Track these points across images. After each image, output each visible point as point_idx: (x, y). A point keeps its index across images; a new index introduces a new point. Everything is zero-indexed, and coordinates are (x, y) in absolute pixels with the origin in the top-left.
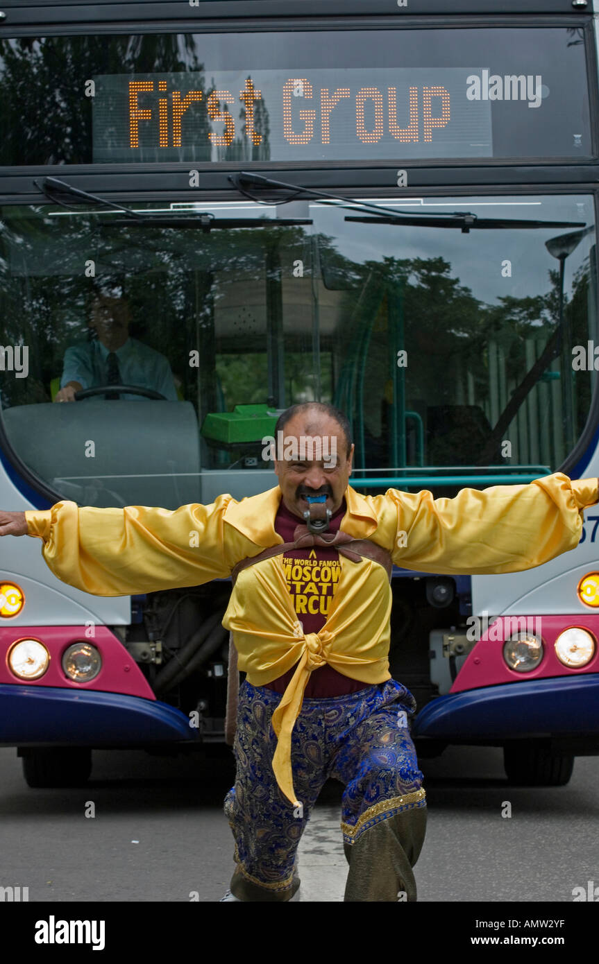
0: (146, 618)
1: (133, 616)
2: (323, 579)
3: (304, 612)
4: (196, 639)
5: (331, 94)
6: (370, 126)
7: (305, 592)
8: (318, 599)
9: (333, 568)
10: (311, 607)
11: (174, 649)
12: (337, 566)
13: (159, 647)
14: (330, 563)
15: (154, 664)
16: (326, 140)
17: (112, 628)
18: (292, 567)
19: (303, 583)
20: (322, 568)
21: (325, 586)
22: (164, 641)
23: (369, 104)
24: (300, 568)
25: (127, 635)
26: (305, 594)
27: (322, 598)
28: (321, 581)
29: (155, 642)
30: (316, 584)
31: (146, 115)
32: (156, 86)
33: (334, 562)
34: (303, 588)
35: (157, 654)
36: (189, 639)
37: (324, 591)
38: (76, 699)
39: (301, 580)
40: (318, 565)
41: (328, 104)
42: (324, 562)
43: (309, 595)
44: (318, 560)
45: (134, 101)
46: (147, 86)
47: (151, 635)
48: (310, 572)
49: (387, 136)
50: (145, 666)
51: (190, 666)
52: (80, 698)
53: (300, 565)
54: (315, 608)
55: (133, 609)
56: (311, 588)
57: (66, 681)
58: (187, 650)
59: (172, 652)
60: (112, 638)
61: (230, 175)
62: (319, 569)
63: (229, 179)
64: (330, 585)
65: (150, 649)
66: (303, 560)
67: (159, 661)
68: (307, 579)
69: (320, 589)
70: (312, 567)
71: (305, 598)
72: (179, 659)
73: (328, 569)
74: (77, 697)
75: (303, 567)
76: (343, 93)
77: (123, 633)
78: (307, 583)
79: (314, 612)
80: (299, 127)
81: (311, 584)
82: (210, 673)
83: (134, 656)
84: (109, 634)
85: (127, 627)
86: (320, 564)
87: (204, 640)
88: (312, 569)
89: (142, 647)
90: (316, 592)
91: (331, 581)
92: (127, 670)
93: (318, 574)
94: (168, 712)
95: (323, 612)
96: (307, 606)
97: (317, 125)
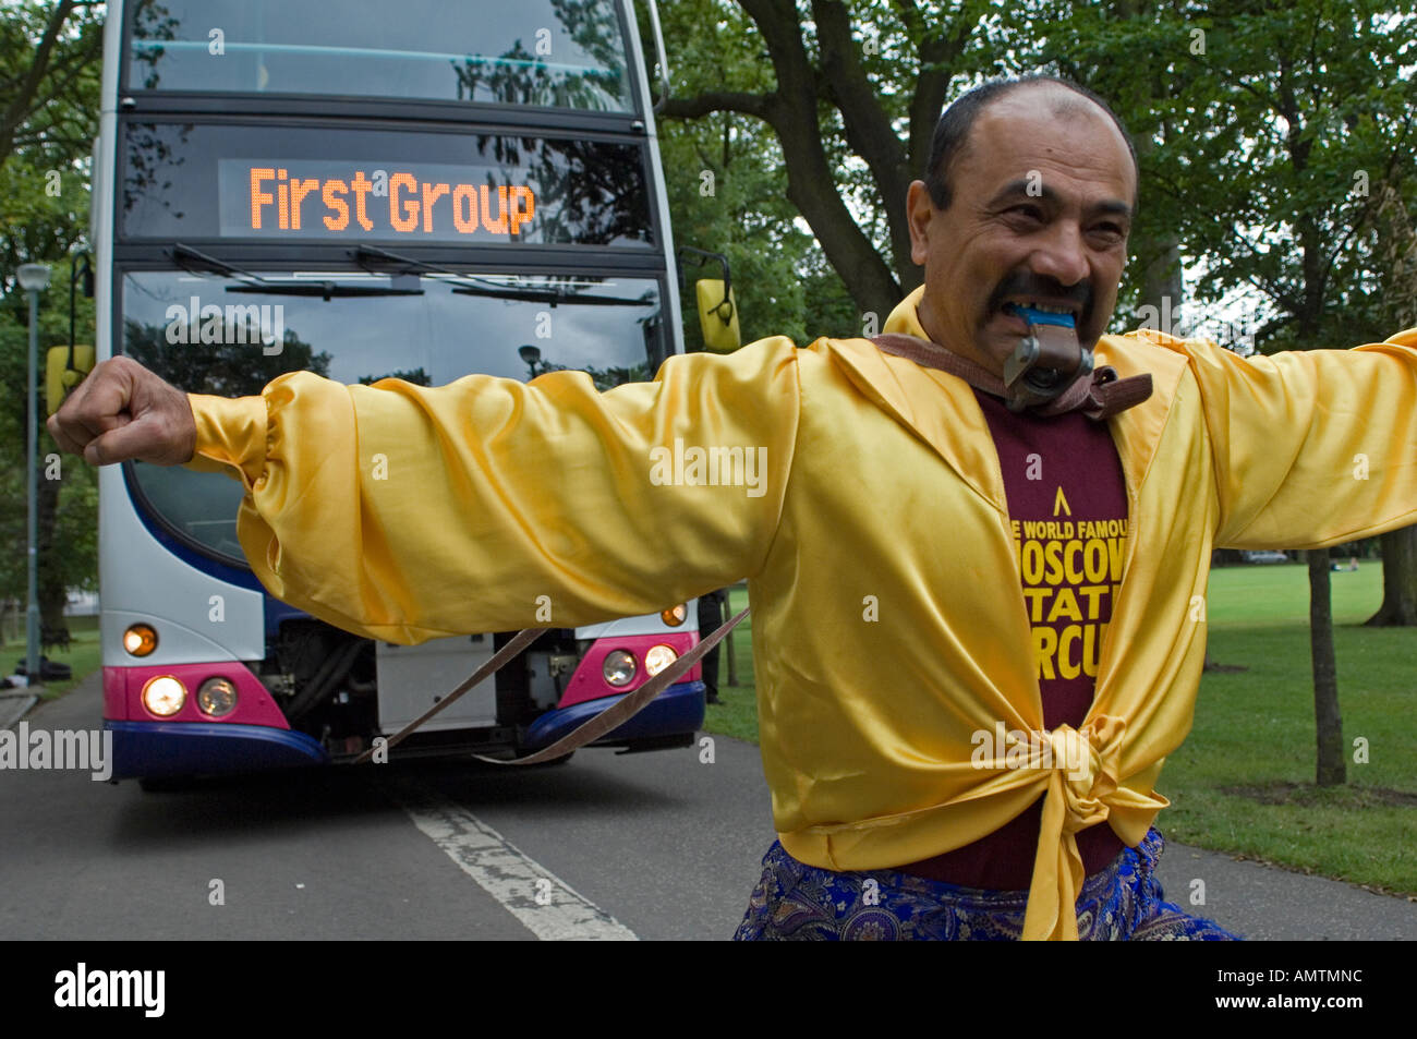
0: (277, 653)
1: (267, 652)
2: (1093, 577)
3: (1050, 675)
4: (325, 670)
5: (432, 189)
6: (466, 217)
7: (1052, 618)
8: (1079, 635)
9: (1112, 542)
10: (1064, 659)
11: (303, 680)
12: (1119, 536)
13: (292, 679)
14: (1103, 528)
15: (287, 695)
16: (428, 228)
17: (247, 663)
18: (1022, 546)
19: (1048, 592)
20: (1085, 541)
21: (1094, 594)
22: (295, 672)
23: (465, 201)
24: (1037, 546)
25: (261, 669)
26: (1051, 625)
27: (1090, 629)
28: (1086, 583)
29: (287, 674)
30: (1075, 589)
31: (268, 199)
32: (276, 173)
33: (1113, 522)
34: (1048, 603)
35: (290, 686)
36: (318, 670)
37: (1094, 613)
38: (211, 733)
39: (1044, 584)
40: (1076, 537)
41: (431, 195)
42: (1090, 523)
43: (1062, 624)
44: (1074, 520)
45: (256, 186)
46: (269, 174)
47: (283, 668)
48: (1060, 556)
49: (481, 228)
50: (280, 698)
51: (319, 696)
52: (216, 731)
53: (1037, 539)
54: (1073, 663)
55: (266, 644)
56: (1064, 606)
57: (201, 715)
58: (317, 680)
59: (302, 683)
60: (247, 674)
61: (348, 249)
62: (1075, 545)
63: (348, 253)
64: (1105, 589)
65: (284, 681)
66: (1041, 524)
67: (292, 692)
68: (1055, 580)
69: (1083, 603)
70: (1064, 542)
71: (1050, 633)
72: (310, 688)
73: (1101, 546)
74: (212, 731)
75: (1044, 543)
76: (443, 188)
77: (257, 668)
78: (1056, 589)
79: (1069, 673)
80: (404, 216)
81: (1066, 595)
82: (335, 701)
83: (269, 689)
84: (244, 668)
85: (260, 662)
86: (1081, 530)
87: (333, 671)
88: (1064, 548)
89: (275, 679)
90: (1077, 616)
91: (1108, 581)
92: (262, 703)
93: (1078, 565)
94: (300, 739)
95: (1089, 671)
96: (1055, 659)
97: (421, 214)
